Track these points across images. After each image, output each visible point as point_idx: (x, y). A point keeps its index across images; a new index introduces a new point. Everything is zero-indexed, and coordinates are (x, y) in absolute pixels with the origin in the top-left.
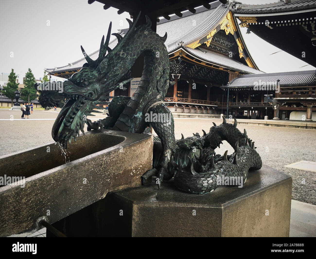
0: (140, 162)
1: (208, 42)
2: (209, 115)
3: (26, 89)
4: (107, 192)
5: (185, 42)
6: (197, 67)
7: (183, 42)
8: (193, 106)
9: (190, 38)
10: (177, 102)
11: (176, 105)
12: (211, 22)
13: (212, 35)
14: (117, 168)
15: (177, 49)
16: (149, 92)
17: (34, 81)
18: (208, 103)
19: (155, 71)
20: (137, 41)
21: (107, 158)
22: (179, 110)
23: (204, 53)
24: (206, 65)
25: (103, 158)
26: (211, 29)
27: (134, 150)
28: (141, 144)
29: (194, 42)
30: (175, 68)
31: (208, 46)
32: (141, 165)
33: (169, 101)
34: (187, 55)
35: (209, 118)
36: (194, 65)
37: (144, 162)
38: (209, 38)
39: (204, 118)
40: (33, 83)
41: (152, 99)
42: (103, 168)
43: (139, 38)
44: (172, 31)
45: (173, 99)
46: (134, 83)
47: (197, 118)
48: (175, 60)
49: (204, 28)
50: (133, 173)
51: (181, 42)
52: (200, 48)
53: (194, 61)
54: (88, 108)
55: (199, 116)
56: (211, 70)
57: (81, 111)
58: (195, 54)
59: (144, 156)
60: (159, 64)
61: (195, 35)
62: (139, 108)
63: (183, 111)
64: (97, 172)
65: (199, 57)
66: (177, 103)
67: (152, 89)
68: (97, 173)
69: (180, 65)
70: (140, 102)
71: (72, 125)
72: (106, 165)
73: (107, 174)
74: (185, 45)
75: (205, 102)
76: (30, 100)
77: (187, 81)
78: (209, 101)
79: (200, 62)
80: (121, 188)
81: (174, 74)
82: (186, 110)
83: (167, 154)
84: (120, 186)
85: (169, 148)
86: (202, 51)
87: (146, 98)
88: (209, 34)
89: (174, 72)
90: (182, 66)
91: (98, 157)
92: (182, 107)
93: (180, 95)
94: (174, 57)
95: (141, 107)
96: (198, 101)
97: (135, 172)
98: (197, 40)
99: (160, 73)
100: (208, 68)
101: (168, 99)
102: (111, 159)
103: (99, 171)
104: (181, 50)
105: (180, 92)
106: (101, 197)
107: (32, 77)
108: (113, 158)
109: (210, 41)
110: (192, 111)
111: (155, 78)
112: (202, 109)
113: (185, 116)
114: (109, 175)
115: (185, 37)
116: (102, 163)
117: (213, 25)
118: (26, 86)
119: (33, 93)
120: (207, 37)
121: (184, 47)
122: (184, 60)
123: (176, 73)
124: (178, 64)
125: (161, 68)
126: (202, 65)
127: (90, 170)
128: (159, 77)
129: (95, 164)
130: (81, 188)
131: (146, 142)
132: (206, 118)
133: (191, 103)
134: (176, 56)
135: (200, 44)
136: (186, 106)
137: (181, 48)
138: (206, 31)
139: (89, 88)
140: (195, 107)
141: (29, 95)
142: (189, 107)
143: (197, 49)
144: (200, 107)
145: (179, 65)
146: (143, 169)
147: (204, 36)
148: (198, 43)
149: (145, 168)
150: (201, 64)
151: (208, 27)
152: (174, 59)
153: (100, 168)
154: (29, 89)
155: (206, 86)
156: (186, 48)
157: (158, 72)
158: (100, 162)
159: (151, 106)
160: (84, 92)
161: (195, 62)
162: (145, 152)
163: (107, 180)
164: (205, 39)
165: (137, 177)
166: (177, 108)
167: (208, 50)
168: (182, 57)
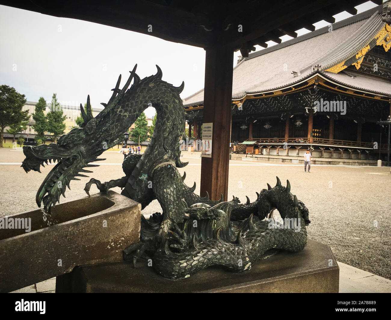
0: (120, 233)
1: (358, 64)
2: (360, 161)
3: (137, 129)
4: (75, 266)
5: (323, 65)
6: (341, 97)
7: (319, 66)
8: (337, 149)
9: (332, 60)
10: (313, 143)
11: (311, 147)
12: (362, 36)
13: (364, 53)
14: (88, 240)
15: (311, 75)
16: (154, 151)
17: (144, 120)
18: (359, 145)
19: (163, 127)
20: (139, 95)
21: (74, 229)
22: (315, 154)
23: (352, 77)
24: (354, 93)
25: (68, 228)
26: (362, 46)
27: (113, 221)
28: (122, 213)
29: (336, 64)
30: (310, 100)
31: (358, 68)
32: (123, 237)
33: (302, 142)
34: (327, 83)
35: (359, 165)
36: (337, 95)
37: (127, 234)
38: (359, 58)
39: (352, 165)
40: (143, 122)
41: (157, 160)
42: (68, 240)
43: (142, 92)
44: (306, 53)
45: (307, 139)
46: (205, 129)
47: (341, 165)
48: (309, 89)
49: (352, 45)
50: (111, 246)
51: (317, 66)
52: (346, 72)
53: (336, 89)
54: (71, 172)
55: (344, 162)
56: (363, 100)
57: (63, 175)
58: (337, 81)
59: (128, 227)
60: (168, 119)
61: (338, 56)
62: (144, 169)
63: (322, 155)
64: (61, 243)
65: (344, 83)
66: (313, 145)
67: (157, 147)
68: (60, 245)
69: (316, 96)
70: (145, 163)
71: (53, 190)
72: (72, 236)
73: (74, 246)
74: (324, 69)
75: (354, 144)
76: (141, 142)
77: (327, 116)
78: (361, 142)
79: (346, 90)
80: (93, 262)
81: (309, 107)
82: (325, 155)
83: (163, 225)
84: (92, 260)
85: (169, 218)
86: (349, 76)
87: (152, 158)
88: (359, 53)
89: (308, 105)
90: (319, 96)
91: (62, 227)
92: (319, 150)
93: (318, 135)
94: (307, 85)
95: (146, 169)
96: (344, 142)
97: (113, 245)
98: (341, 61)
99: (168, 129)
100: (358, 98)
101: (301, 139)
102: (80, 230)
103: (64, 243)
104: (317, 77)
105: (318, 130)
106: (66, 271)
107: (143, 116)
108: (82, 229)
109: (361, 61)
110: (335, 155)
111: (162, 135)
112: (349, 153)
113: (323, 163)
114: (77, 247)
115: (324, 59)
116: (68, 233)
117: (365, 40)
118: (137, 126)
119: (144, 133)
120: (355, 57)
121: (321, 71)
122: (321, 89)
123: (311, 105)
124: (314, 94)
125: (170, 123)
126: (348, 94)
127: (52, 241)
128: (167, 134)
129: (57, 235)
130: (40, 260)
131: (130, 211)
132: (354, 165)
133: (333, 145)
134: (310, 84)
135: (346, 67)
136: (325, 149)
137: (318, 74)
138: (354, 49)
139: (72, 151)
140: (339, 150)
141: (139, 135)
142: (330, 150)
143: (342, 73)
144: (346, 150)
145: (314, 96)
146: (126, 241)
147: (352, 56)
148: (343, 66)
149: (129, 241)
150: (347, 92)
151: (358, 43)
152: (307, 89)
153: (65, 239)
154: (140, 129)
155: (356, 122)
156: (324, 73)
157: (166, 128)
158: (65, 232)
159: (155, 167)
160: (67, 156)
161: (338, 90)
162: (128, 222)
163: (74, 253)
164: (353, 59)
165: (117, 251)
166: (312, 151)
167: (359, 74)
168: (319, 85)
